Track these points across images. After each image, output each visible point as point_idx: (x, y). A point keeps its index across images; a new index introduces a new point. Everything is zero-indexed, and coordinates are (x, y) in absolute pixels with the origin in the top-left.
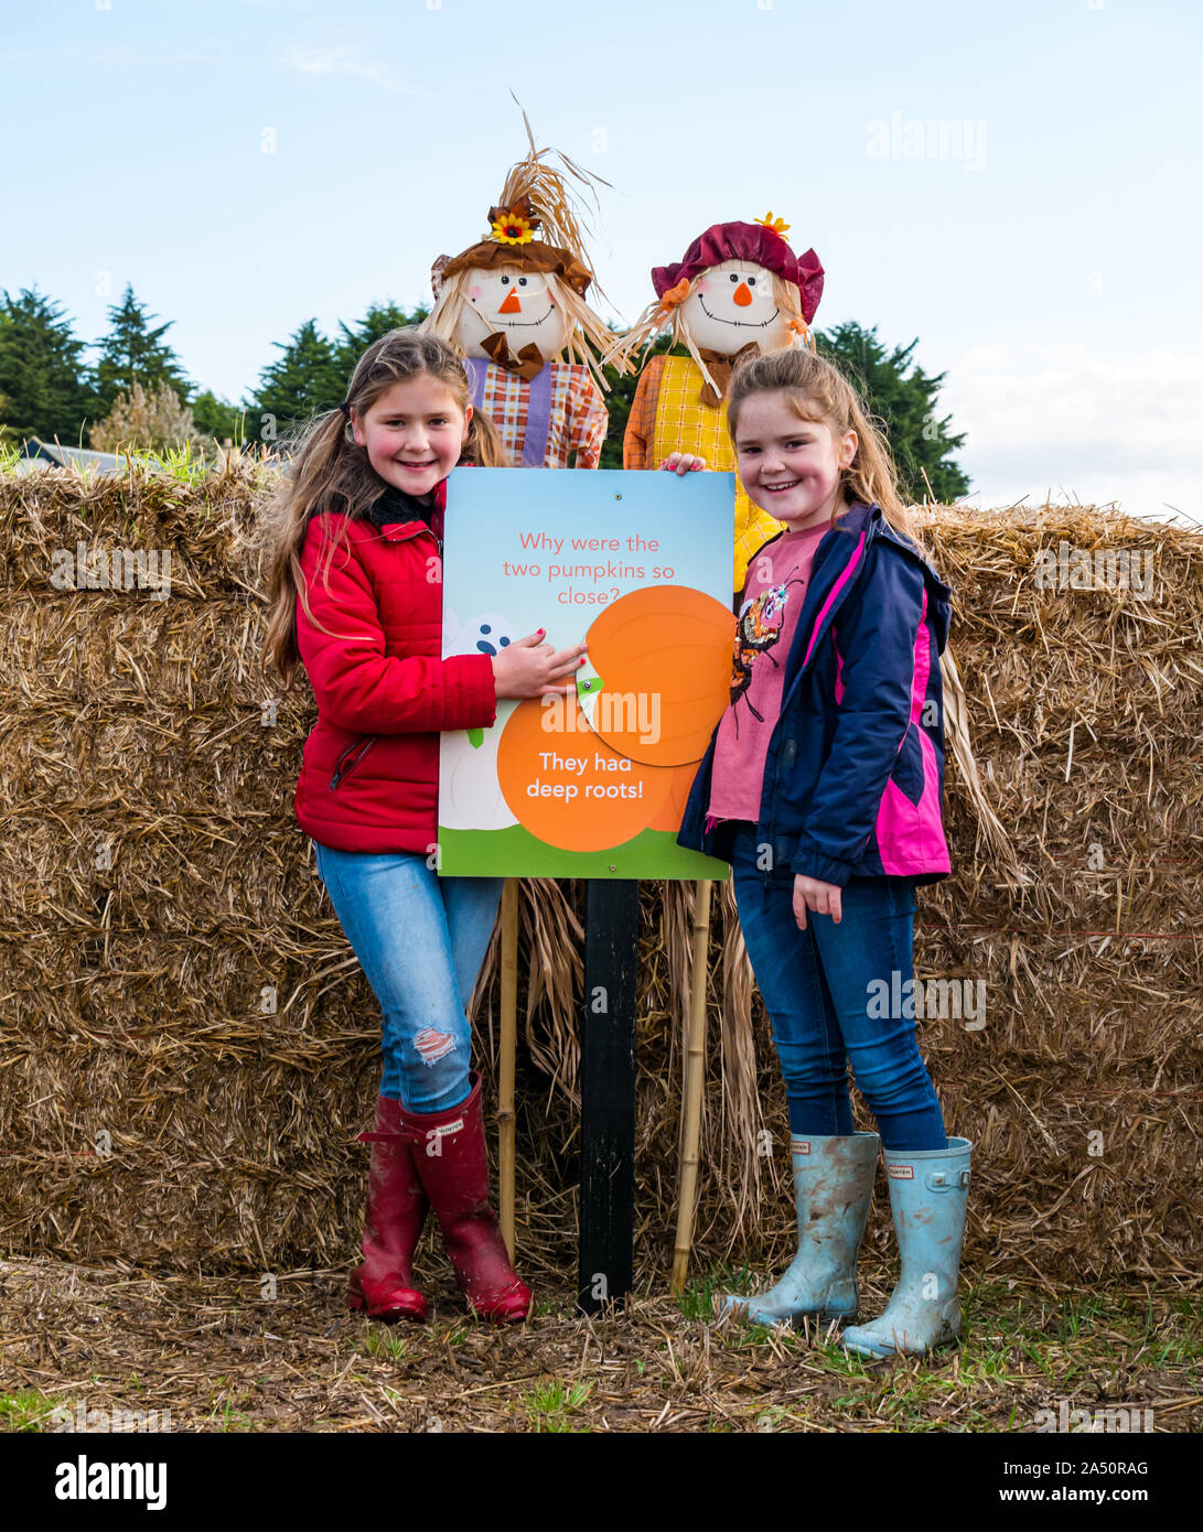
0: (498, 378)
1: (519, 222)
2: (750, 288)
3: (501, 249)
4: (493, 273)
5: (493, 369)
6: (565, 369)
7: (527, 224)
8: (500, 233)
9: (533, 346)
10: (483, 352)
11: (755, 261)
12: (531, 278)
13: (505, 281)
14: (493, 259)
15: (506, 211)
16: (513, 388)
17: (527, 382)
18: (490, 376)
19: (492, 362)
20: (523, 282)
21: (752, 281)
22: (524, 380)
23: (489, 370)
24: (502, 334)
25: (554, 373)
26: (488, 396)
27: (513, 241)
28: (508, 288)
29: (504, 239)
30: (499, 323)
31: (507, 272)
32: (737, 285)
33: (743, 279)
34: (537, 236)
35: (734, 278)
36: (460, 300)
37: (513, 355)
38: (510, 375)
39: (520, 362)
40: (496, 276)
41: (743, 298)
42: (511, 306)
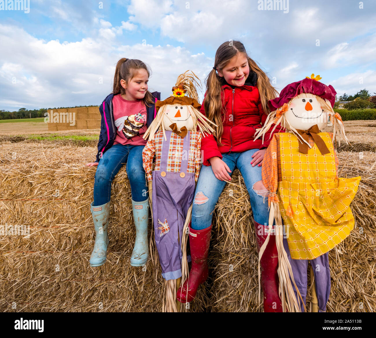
0: (175, 137)
1: (181, 91)
2: (311, 103)
3: (175, 98)
4: (173, 105)
5: (173, 134)
6: (194, 133)
7: (183, 91)
8: (175, 94)
9: (185, 127)
10: (170, 129)
11: (311, 93)
12: (185, 107)
13: (176, 108)
14: (173, 101)
15: (177, 87)
16: (179, 140)
17: (183, 138)
18: (172, 137)
19: (173, 132)
20: (182, 108)
21: (311, 101)
22: (182, 138)
23: (172, 135)
24: (175, 124)
25: (191, 135)
26: (171, 143)
27: (179, 96)
28: (177, 110)
29: (176, 96)
30: (175, 120)
31: (177, 105)
32: (306, 103)
33: (307, 100)
34: (186, 95)
35: (304, 101)
36: (163, 114)
37: (179, 129)
38: (178, 136)
39: (181, 132)
40: (174, 106)
41: (309, 107)
42: (178, 115)
